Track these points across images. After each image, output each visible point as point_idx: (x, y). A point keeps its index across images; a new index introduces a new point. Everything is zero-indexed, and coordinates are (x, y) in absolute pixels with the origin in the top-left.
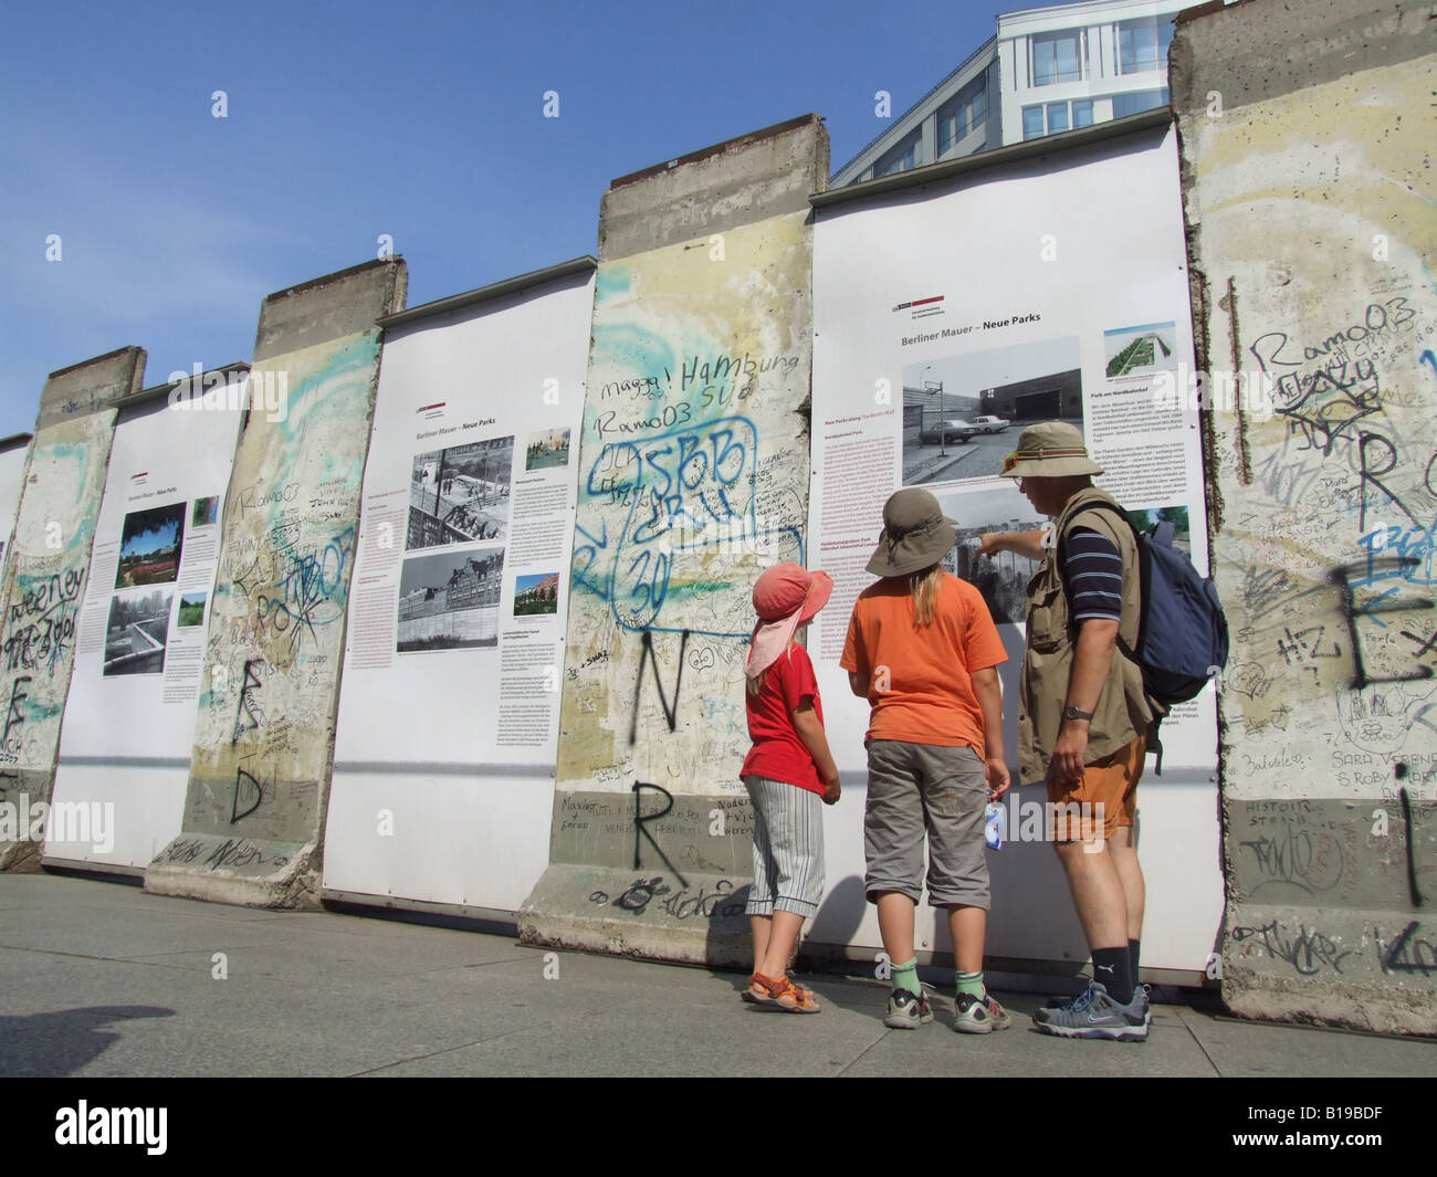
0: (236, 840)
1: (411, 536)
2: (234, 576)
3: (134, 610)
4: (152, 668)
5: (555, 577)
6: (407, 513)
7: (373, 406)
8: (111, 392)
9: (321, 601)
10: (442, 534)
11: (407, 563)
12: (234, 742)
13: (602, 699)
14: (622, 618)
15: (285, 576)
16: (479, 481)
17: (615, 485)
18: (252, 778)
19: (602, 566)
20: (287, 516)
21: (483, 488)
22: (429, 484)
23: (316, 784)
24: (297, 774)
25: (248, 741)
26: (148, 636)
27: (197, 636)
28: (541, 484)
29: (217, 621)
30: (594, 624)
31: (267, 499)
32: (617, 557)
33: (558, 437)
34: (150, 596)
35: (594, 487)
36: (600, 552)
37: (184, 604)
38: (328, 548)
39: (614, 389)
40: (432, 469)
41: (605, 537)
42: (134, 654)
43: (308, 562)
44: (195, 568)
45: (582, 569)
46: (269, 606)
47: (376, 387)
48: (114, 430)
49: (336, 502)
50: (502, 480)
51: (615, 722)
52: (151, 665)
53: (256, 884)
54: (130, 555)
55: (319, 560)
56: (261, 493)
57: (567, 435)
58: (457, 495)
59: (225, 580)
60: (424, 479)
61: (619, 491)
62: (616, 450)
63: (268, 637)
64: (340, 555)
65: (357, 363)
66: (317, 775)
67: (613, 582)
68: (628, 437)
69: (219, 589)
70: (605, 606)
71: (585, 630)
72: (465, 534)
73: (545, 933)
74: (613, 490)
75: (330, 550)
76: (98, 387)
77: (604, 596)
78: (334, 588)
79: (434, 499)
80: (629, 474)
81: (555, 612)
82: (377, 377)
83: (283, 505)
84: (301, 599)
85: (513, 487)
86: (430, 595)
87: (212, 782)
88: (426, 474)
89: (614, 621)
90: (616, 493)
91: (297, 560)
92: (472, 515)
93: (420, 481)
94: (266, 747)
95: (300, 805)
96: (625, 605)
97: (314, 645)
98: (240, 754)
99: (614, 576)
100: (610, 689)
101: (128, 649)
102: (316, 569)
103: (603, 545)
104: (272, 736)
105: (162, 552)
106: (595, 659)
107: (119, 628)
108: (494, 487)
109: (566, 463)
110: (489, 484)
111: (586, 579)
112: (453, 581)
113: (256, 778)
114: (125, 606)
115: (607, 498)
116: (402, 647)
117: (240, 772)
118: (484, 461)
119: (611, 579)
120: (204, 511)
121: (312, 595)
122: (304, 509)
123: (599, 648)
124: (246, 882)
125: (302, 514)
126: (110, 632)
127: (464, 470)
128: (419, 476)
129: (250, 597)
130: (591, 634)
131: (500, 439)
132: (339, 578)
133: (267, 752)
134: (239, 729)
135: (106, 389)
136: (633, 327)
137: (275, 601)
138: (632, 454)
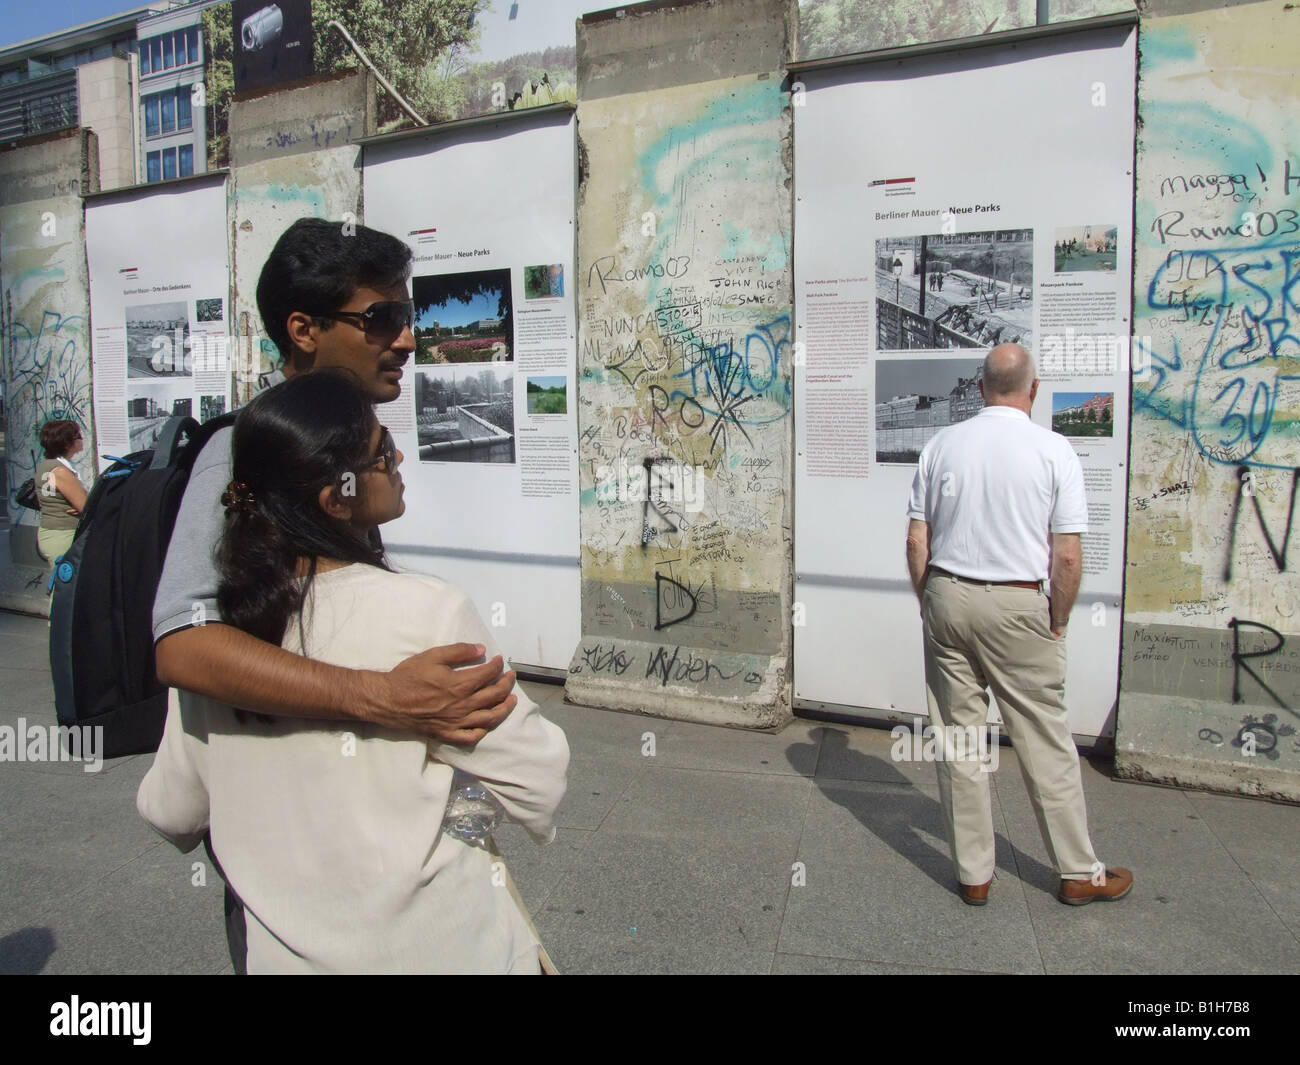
0: (670, 649)
1: (884, 333)
2: (605, 360)
3: (455, 391)
4: (498, 458)
5: (1108, 398)
6: (873, 308)
7: (791, 170)
8: (343, 124)
9: (751, 397)
10: (933, 336)
11: (880, 364)
12: (644, 545)
13: (1184, 533)
14: (1208, 450)
15: (688, 366)
16: (986, 280)
17: (1188, 300)
18: (680, 586)
19: (1176, 388)
20: (676, 295)
21: (992, 288)
22: (906, 273)
23: (777, 596)
24: (746, 584)
25: (664, 545)
26: (484, 422)
27: (562, 426)
28: (1077, 289)
29: (590, 411)
30: (1168, 452)
31: (638, 273)
32: (1197, 382)
33: (1099, 236)
34: (476, 376)
35: (1157, 299)
36: (1171, 375)
37: (532, 389)
38: (749, 338)
39: (1178, 185)
40: (909, 259)
41: (1178, 358)
42: (467, 441)
43: (722, 351)
44: (536, 347)
45: (1147, 392)
46: (670, 398)
47: (791, 146)
48: (362, 173)
49: (753, 284)
50: (1019, 280)
51: (1204, 556)
52: (495, 454)
53: (737, 705)
54: (431, 326)
55: (739, 349)
56: (628, 264)
57: (1113, 234)
58: (952, 291)
59: (591, 364)
60: (897, 269)
61: (1197, 307)
62: (1187, 259)
63: (674, 432)
64: (771, 347)
65: (752, 114)
66: (778, 586)
67: (1193, 408)
68: (1203, 244)
69: (584, 374)
70: (1182, 434)
71: (1156, 458)
72: (974, 340)
73: (1156, 772)
74: (1185, 305)
75: (753, 341)
76: (318, 117)
77: (1181, 424)
78: (768, 385)
79: (918, 294)
80: (1211, 288)
81: (1111, 435)
82: (791, 134)
83: (666, 282)
84: (718, 393)
85: (1037, 291)
86: (924, 403)
87: (618, 586)
88: (899, 263)
89: (1196, 452)
90: (1190, 310)
91: (703, 348)
92: (979, 319)
93: (890, 270)
94: (694, 553)
95: (757, 616)
96: (1212, 438)
97: (749, 448)
98: (656, 559)
99: (1193, 403)
100: (1195, 523)
101: (458, 434)
102: (735, 361)
103: (1176, 367)
104: (701, 543)
105: (481, 326)
106: (1171, 490)
107: (435, 409)
108: (1008, 289)
109: (1113, 267)
110: (999, 283)
111: (1154, 403)
112: (958, 392)
113: (686, 585)
114: (438, 385)
115: (1179, 313)
116: (882, 457)
117: (658, 577)
118: (990, 255)
119: (1189, 406)
120: (541, 281)
121: (735, 389)
122: (703, 290)
123: (1175, 478)
124: (721, 702)
125: (700, 294)
126: (420, 412)
127: (960, 263)
128: (887, 265)
129: (636, 385)
130: (1165, 464)
131: (1012, 232)
132: (775, 374)
133: (696, 559)
134: (649, 533)
135: (334, 120)
136: (1204, 108)
137: (676, 393)
138: (1212, 266)
